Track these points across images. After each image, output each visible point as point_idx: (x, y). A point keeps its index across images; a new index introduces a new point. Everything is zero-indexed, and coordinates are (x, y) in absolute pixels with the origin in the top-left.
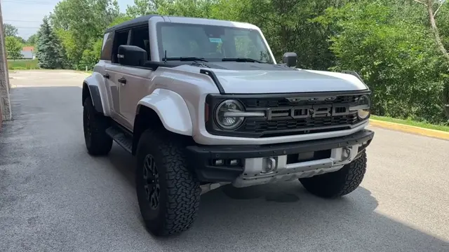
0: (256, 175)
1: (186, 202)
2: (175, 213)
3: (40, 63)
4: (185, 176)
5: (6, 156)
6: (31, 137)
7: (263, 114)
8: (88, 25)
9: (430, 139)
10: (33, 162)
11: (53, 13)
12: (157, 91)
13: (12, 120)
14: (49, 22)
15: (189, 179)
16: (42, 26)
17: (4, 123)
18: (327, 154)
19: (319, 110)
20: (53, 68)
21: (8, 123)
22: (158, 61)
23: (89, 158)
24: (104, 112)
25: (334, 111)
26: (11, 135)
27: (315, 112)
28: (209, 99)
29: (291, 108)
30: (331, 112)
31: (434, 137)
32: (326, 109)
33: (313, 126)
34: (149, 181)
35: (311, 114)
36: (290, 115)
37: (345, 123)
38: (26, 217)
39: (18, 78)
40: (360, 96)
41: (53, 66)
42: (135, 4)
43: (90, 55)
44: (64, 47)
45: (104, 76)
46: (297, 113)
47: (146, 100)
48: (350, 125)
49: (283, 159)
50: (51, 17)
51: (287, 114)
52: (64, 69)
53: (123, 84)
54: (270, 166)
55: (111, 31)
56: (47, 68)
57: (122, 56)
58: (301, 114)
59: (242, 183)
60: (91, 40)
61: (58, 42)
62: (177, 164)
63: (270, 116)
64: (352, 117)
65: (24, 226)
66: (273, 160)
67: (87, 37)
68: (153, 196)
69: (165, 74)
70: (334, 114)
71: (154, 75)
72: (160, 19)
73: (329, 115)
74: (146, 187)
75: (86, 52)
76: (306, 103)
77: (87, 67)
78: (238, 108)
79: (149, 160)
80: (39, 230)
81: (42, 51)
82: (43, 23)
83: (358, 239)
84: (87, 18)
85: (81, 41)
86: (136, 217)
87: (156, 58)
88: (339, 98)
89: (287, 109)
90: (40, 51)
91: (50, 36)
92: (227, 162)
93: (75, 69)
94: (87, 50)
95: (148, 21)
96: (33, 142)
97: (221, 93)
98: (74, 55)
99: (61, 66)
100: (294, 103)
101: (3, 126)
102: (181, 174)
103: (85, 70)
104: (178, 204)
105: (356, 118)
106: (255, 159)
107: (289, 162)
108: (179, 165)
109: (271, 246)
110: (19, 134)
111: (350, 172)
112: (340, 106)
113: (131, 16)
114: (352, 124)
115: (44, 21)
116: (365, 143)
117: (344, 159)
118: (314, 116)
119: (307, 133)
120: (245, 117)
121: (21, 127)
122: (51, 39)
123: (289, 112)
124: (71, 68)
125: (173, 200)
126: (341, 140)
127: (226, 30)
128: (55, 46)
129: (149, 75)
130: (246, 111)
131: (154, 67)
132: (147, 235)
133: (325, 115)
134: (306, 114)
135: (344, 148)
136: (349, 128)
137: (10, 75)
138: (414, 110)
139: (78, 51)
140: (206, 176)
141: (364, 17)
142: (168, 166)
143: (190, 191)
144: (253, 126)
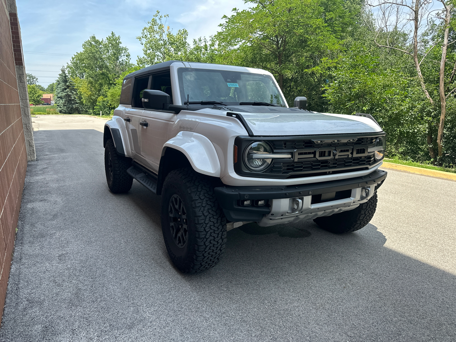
0: (282, 215)
1: (214, 245)
2: (203, 255)
3: (59, 108)
4: (213, 220)
5: (33, 195)
6: (55, 176)
7: (290, 156)
8: (103, 74)
9: (419, 176)
10: (59, 200)
11: (70, 64)
12: (180, 134)
13: (37, 160)
14: (66, 72)
15: (217, 223)
16: (60, 75)
17: (29, 163)
18: (347, 194)
19: (342, 151)
20: (70, 113)
21: (33, 163)
22: (181, 105)
23: (110, 195)
24: (126, 153)
25: (355, 153)
26: (37, 175)
27: (338, 154)
28: (238, 141)
29: (315, 149)
30: (352, 153)
31: (422, 175)
32: (348, 151)
33: (335, 167)
34: (175, 219)
35: (334, 155)
36: (315, 156)
37: (364, 164)
38: (56, 253)
39: (40, 122)
40: (376, 138)
41: (71, 111)
42: (144, 55)
43: (104, 101)
44: (81, 94)
45: (125, 120)
46: (322, 154)
47: (171, 143)
48: (368, 166)
49: (308, 199)
50: (68, 67)
51: (312, 156)
52: (80, 114)
53: (145, 127)
54: (296, 207)
55: (131, 77)
56: (65, 113)
57: (146, 100)
58: (324, 156)
59: (268, 222)
60: (105, 88)
61: (75, 90)
62: (206, 208)
63: (297, 157)
64: (369, 157)
65: (54, 263)
66: (300, 201)
67: (101, 85)
68: (179, 235)
69: (188, 117)
70: (355, 155)
71: (177, 119)
72: (180, 65)
73: (350, 156)
74: (172, 224)
75: (100, 99)
76: (330, 145)
77: (101, 112)
78: (265, 150)
79: (176, 199)
80: (69, 266)
81: (61, 98)
82: (61, 72)
83: (372, 273)
84: (101, 68)
85: (95, 88)
86: (161, 253)
87: (178, 101)
88: (359, 140)
89: (312, 151)
90: (58, 97)
91: (68, 84)
92: (254, 202)
93: (91, 114)
94: (101, 97)
95: (169, 67)
96: (57, 181)
97: (250, 136)
98: (90, 101)
99: (78, 111)
100: (319, 145)
101: (29, 166)
102: (210, 218)
103: (99, 114)
104: (206, 246)
105: (373, 159)
106: (282, 199)
107: (313, 202)
108: (208, 209)
109: (292, 281)
110: (44, 173)
111: (363, 212)
112: (360, 147)
113: (141, 66)
114: (370, 165)
115: (62, 71)
116: (379, 183)
117: (362, 198)
118: (337, 157)
119: (329, 173)
120: (273, 159)
121: (45, 167)
122: (68, 87)
123: (314, 153)
124: (86, 113)
125: (202, 244)
126: (361, 181)
127: (242, 75)
128: (73, 93)
129: (172, 118)
130: (273, 153)
131: (177, 110)
132: (173, 271)
133: (346, 156)
134: (329, 155)
135: (363, 188)
136: (367, 169)
137: (33, 119)
138: (401, 150)
139: (93, 98)
140: (233, 216)
141: (354, 67)
142: (197, 210)
143: (218, 234)
144: (280, 168)
